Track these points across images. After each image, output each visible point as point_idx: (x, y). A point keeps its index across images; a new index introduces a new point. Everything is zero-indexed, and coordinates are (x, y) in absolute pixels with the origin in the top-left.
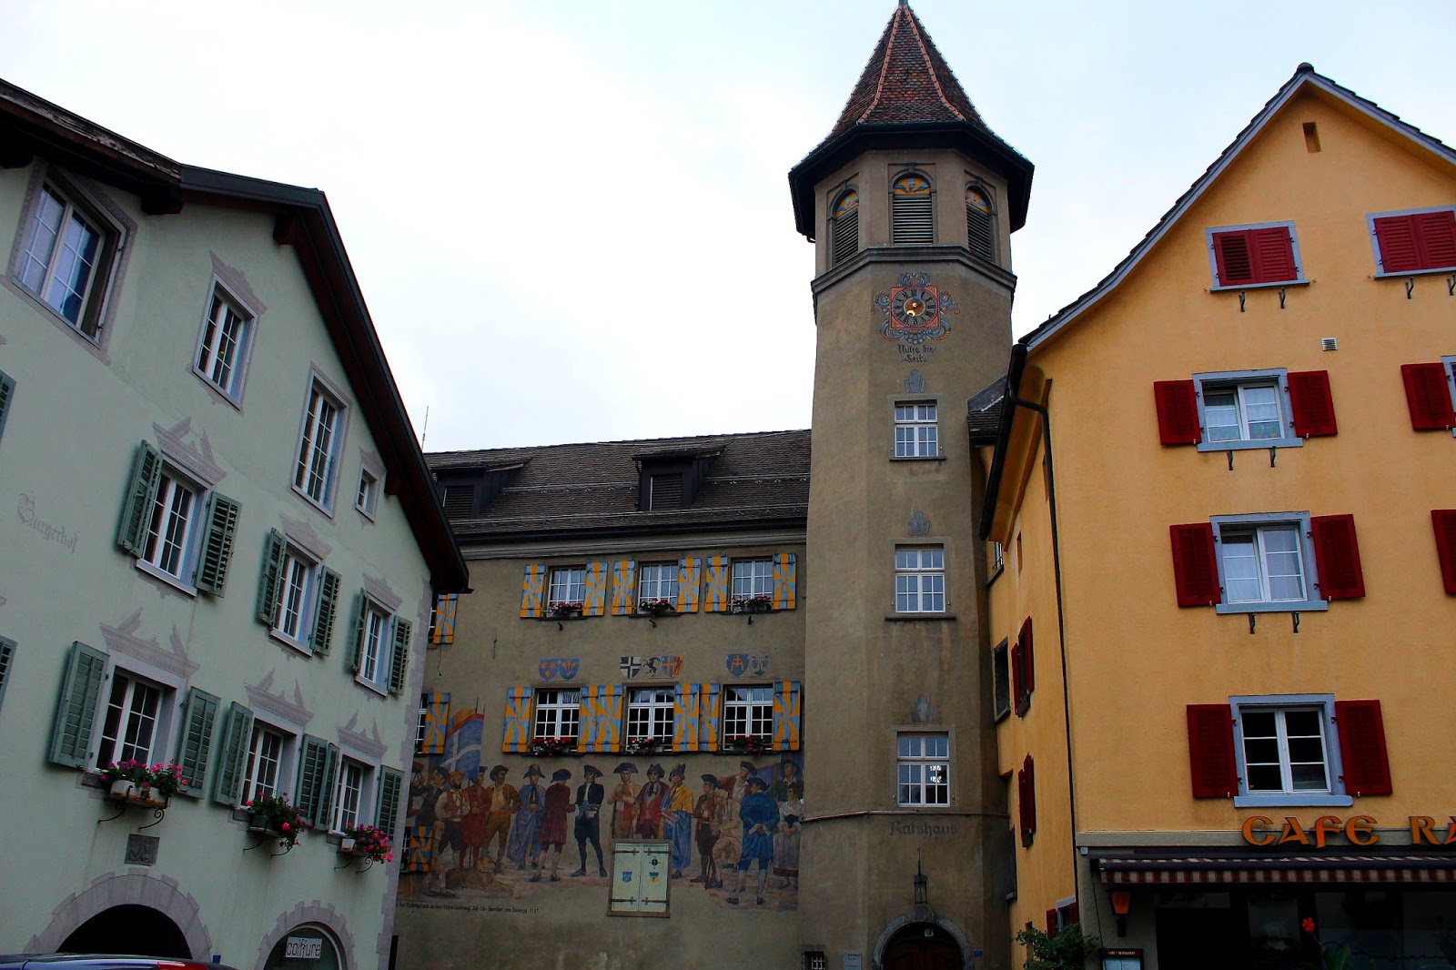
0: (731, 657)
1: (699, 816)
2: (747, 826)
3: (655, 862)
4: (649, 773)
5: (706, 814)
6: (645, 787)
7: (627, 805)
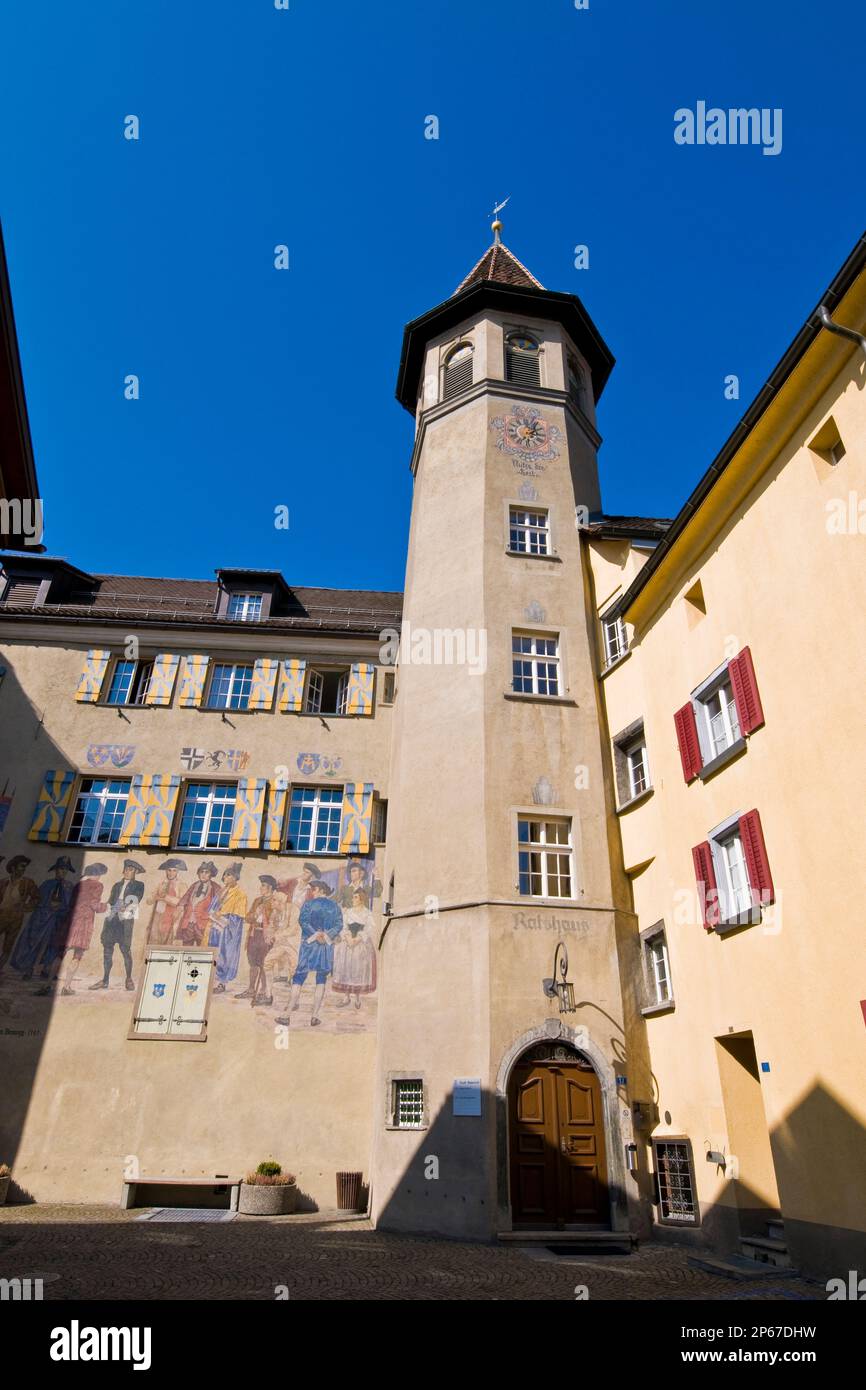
1: (252, 921)
2: (306, 933)
4: (200, 871)
5: (260, 919)
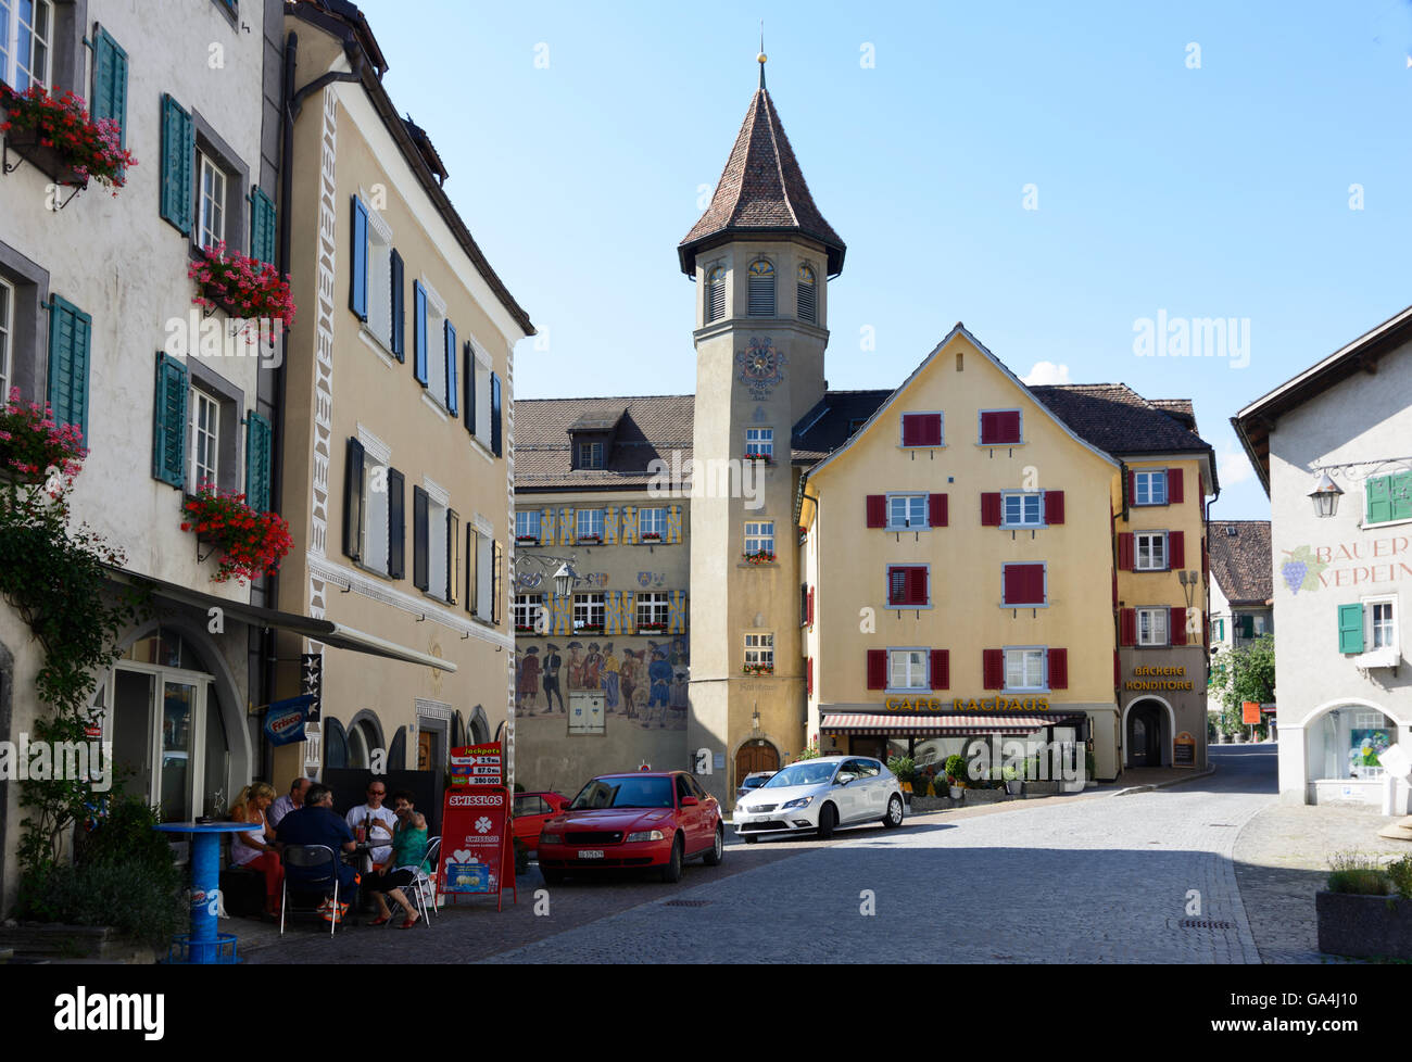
0: (641, 574)
1: (623, 675)
2: (653, 680)
3: (595, 703)
4: (590, 648)
5: (627, 673)
6: (588, 657)
7: (576, 668)
